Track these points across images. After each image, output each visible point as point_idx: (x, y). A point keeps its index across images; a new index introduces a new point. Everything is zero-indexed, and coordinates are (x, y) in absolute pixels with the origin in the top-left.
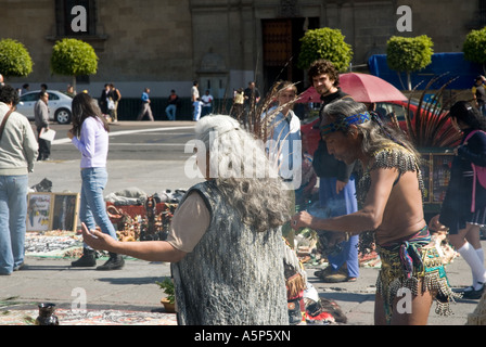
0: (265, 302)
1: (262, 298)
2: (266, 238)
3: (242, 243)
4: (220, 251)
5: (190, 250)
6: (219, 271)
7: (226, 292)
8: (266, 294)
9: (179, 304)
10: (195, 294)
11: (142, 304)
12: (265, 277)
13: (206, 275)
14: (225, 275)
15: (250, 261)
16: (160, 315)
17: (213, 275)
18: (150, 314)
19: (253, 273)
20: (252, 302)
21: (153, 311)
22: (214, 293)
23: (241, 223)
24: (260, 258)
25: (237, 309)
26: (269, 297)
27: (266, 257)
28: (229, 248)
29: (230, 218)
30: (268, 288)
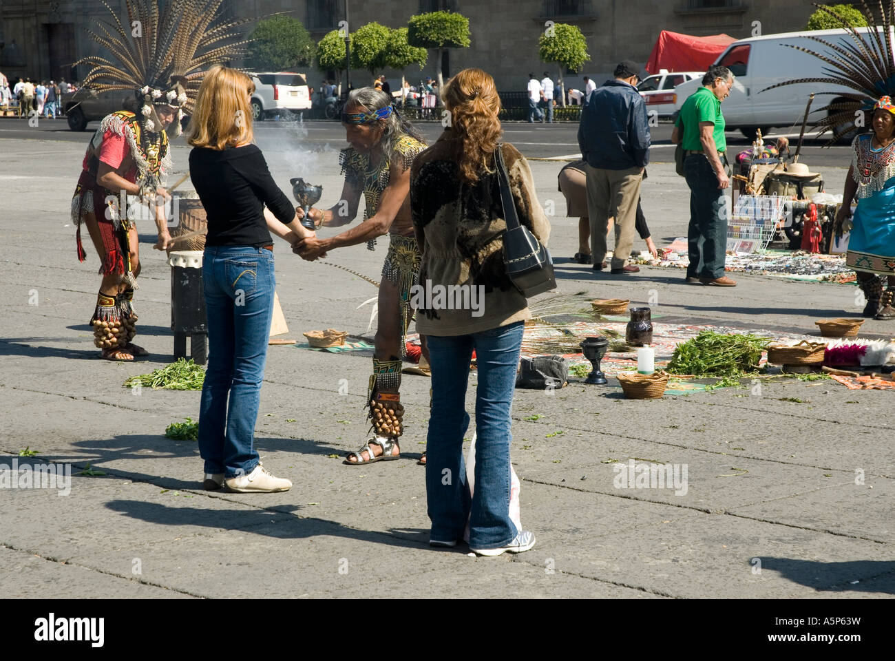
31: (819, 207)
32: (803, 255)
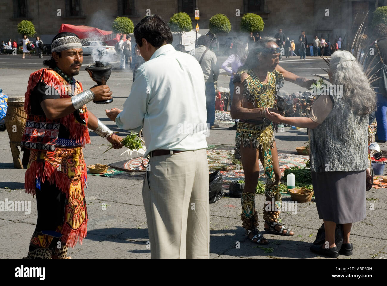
0: (359, 152)
1: (357, 149)
2: (361, 119)
3: (349, 120)
4: (337, 124)
5: (321, 122)
6: (335, 134)
7: (338, 145)
8: (359, 148)
9: (311, 150)
10: (321, 145)
11: (286, 150)
12: (359, 139)
13: (328, 136)
14: (338, 137)
15: (352, 130)
16: (295, 155)
17: (332, 136)
18: (290, 155)
19: (353, 136)
20: (352, 151)
21: (291, 153)
22: (332, 146)
23: (349, 109)
24: (357, 129)
25: (344, 155)
26: (360, 149)
27: (361, 128)
28: (341, 122)
29: (343, 106)
30: (360, 144)
31: (222, 93)
32: (218, 112)
